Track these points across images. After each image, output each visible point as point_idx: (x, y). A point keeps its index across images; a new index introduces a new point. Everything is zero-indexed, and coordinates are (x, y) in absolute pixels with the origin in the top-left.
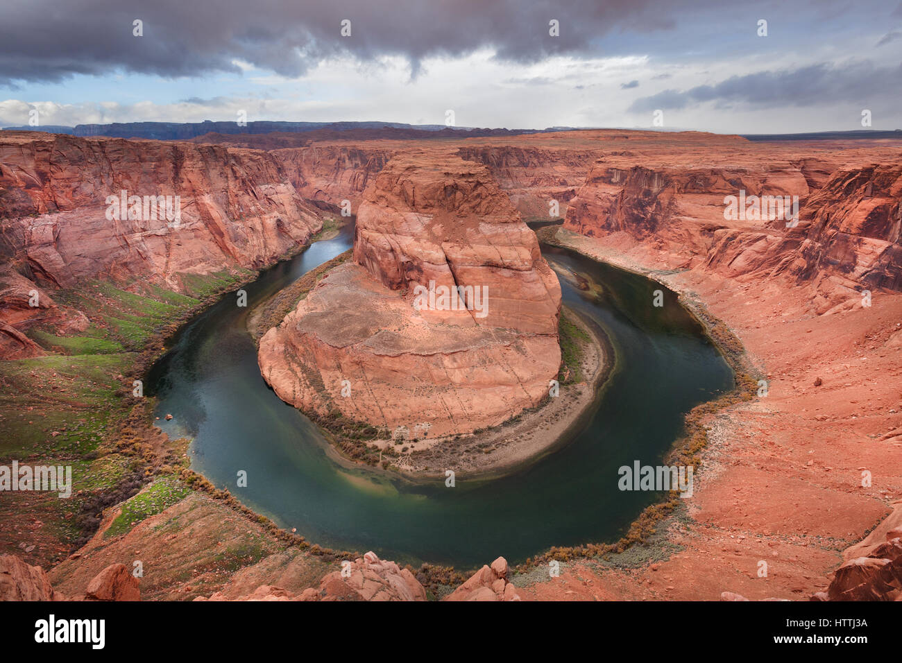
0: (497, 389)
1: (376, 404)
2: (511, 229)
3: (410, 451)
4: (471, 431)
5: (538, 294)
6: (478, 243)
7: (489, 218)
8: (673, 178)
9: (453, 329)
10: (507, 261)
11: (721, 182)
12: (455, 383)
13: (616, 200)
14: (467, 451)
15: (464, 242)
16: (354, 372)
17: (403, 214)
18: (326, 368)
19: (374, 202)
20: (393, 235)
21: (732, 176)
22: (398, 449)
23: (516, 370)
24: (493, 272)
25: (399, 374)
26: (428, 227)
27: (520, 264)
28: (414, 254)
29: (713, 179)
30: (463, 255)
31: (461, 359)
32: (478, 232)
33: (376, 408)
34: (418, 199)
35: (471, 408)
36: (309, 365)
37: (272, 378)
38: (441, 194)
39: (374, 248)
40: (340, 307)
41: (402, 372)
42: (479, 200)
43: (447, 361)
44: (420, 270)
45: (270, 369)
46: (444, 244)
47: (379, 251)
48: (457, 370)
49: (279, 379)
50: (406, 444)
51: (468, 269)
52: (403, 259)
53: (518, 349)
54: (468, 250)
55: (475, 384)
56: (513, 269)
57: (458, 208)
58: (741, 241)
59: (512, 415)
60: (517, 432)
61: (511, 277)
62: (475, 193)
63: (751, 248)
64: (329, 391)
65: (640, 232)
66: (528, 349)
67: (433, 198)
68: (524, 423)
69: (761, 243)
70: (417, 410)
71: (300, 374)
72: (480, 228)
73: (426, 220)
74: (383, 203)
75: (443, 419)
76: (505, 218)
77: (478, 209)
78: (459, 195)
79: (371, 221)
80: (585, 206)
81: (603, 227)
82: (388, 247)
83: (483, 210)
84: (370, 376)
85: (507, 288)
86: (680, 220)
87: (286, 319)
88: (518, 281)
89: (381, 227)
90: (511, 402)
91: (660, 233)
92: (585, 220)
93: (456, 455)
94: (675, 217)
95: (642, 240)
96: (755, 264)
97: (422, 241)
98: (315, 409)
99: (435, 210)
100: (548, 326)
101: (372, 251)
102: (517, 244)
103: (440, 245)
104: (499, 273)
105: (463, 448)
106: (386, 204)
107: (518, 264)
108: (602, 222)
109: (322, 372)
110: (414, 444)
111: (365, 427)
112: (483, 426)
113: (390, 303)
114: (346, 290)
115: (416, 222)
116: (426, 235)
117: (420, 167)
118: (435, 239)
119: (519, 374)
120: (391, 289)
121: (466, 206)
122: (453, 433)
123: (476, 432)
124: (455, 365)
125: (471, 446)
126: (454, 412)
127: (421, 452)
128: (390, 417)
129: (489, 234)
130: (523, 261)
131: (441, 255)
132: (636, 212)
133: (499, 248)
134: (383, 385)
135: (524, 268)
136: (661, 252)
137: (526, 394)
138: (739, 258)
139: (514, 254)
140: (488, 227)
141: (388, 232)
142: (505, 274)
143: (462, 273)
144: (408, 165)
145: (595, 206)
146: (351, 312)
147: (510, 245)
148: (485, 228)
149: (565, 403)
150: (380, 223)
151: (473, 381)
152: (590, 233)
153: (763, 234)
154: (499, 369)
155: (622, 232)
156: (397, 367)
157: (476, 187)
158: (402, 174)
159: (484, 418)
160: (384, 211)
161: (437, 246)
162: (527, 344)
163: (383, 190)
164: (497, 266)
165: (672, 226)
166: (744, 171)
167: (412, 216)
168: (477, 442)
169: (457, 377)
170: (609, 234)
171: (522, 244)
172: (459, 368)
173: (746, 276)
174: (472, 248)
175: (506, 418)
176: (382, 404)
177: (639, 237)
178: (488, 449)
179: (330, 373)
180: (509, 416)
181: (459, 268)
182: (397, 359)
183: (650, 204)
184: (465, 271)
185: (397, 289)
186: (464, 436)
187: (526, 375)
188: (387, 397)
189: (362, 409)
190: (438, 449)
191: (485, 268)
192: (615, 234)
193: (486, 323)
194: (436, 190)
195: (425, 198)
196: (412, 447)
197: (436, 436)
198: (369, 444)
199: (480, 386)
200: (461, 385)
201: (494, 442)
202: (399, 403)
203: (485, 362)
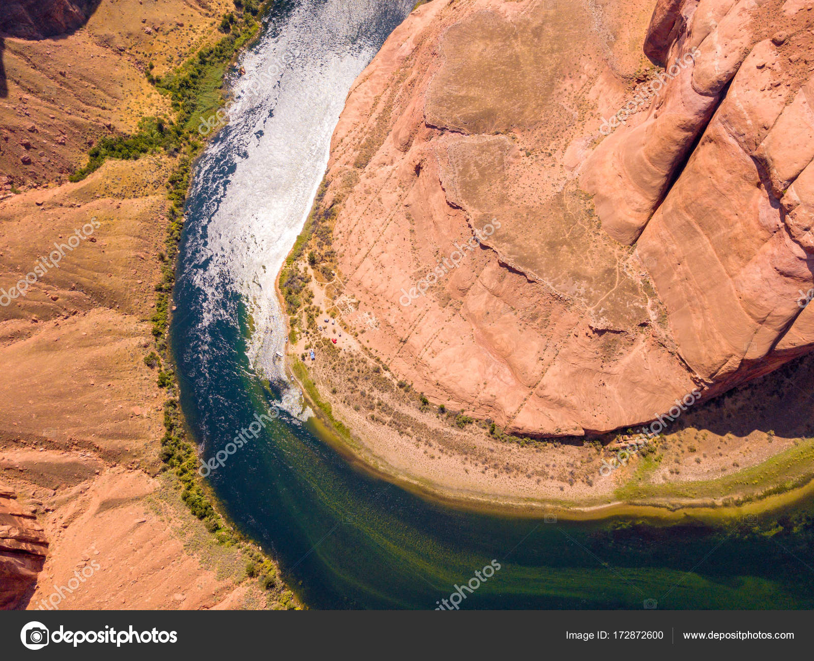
1: (372, 243)
4: (400, 378)
10: (793, 194)
12: (466, 307)
14: (363, 393)
15: (798, 76)
16: (406, 175)
18: (397, 135)
22: (323, 319)
23: (554, 370)
25: (433, 230)
30: (752, 104)
31: (511, 284)
33: (364, 251)
35: (435, 354)
43: (490, 272)
48: (487, 293)
51: (726, 143)
53: (606, 346)
55: (485, 333)
56: (784, 219)
59: (463, 411)
60: (436, 434)
61: (764, 228)
64: (363, 176)
68: (464, 433)
70: (390, 295)
71: (373, 118)
75: (393, 334)
84: (410, 197)
88: (767, 245)
90: (484, 395)
93: (350, 385)
100: (706, 359)
112: (419, 387)
113: (599, 81)
119: (549, 378)
122: (383, 359)
123: (402, 384)
124: (495, 286)
125: (375, 393)
126: (415, 340)
127: (332, 346)
128: (361, 273)
131: (724, 69)
134: (406, 226)
137: (516, 408)
142: (763, 212)
151: (487, 326)
159: (430, 381)
168: (386, 397)
169: (478, 302)
172: (495, 293)
175: (452, 406)
176: (376, 251)
178: (380, 415)
179: (393, 150)
180: (458, 409)
186: (387, 375)
187: (555, 387)
188: (391, 246)
189: (354, 237)
190: (347, 360)
197: (367, 345)
198: (313, 285)
199: (486, 340)
200: (469, 314)
201: (397, 415)
202: (387, 269)
203: (534, 318)
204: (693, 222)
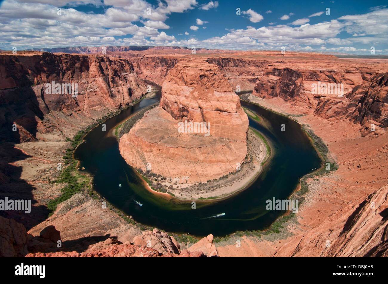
0: (219, 164)
1: (166, 167)
2: (228, 94)
3: (180, 188)
4: (206, 181)
5: (238, 124)
6: (213, 100)
7: (218, 90)
8: (302, 74)
9: (200, 137)
10: (225, 109)
11: (324, 76)
12: (200, 161)
13: (276, 83)
14: (204, 189)
15: (207, 100)
16: (158, 154)
17: (182, 87)
18: (146, 151)
19: (169, 81)
20: (177, 96)
21: (329, 74)
22: (175, 187)
23: (227, 156)
24: (219, 113)
25: (177, 156)
26: (192, 93)
27: (231, 110)
28: (185, 104)
29: (320, 74)
30: (206, 105)
31: (203, 150)
32: (213, 96)
33: (167, 169)
34: (188, 80)
35: (206, 171)
36: (140, 150)
37: (124, 155)
38: (198, 79)
39: (168, 101)
40: (153, 126)
41: (178, 155)
42: (214, 81)
43: (197, 151)
44: (188, 111)
45: (124, 151)
46: (198, 101)
47: (171, 103)
48: (201, 155)
49: (127, 155)
50: (178, 185)
51: (209, 112)
52: (181, 106)
53: (228, 147)
54: (208, 103)
55: (209, 161)
56: (228, 112)
57: (205, 84)
58: (331, 103)
60: (226, 182)
61: (227, 116)
62: (213, 78)
63: (336, 106)
64: (147, 161)
65: (286, 97)
66: (233, 147)
67: (194, 80)
68: (229, 179)
69: (340, 104)
70: (183, 171)
71: (135, 154)
72: (214, 94)
73: (191, 90)
74: (173, 82)
75: (194, 176)
76: (225, 90)
77: (214, 85)
78: (206, 79)
79: (168, 90)
80: (262, 85)
81: (270, 95)
82: (174, 101)
83: (216, 86)
84: (164, 156)
85: (225, 121)
86: (305, 93)
87: (131, 130)
88: (230, 117)
89: (172, 92)
90: (224, 169)
91: (295, 98)
92: (262, 91)
93: (199, 190)
94: (302, 91)
95: (287, 101)
96: (337, 113)
97: (189, 99)
98: (141, 168)
99: (195, 86)
100: (242, 138)
101: (168, 102)
102: (230, 101)
103: (197, 101)
104: (222, 114)
105: (202, 187)
106: (174, 82)
107: (230, 110)
108: (270, 92)
109: (145, 153)
110: (181, 185)
111: (161, 177)
112: (211, 179)
113: (174, 125)
114: (156, 119)
115: (187, 90)
116: (191, 96)
117: (190, 67)
118: (195, 98)
119: (228, 158)
120: (175, 119)
121: (209, 84)
122: (198, 181)
123: (208, 181)
124: (201, 153)
125: (206, 187)
126: (199, 173)
127: (184, 189)
128: (172, 173)
129: (218, 96)
130: (232, 109)
131: (197, 105)
132: (285, 88)
133: (222, 103)
134: (169, 160)
135: (233, 112)
136: (296, 107)
137: (230, 166)
138: (330, 110)
139: (229, 105)
140: (219, 93)
141: (175, 95)
142: (224, 114)
143: (206, 113)
144: (184, 65)
145: (267, 85)
146: (158, 128)
147: (227, 101)
148: (217, 94)
149: (248, 171)
150: (171, 90)
151: (208, 160)
152: (264, 97)
153: (341, 100)
154: (220, 155)
155: (279, 97)
156: (176, 152)
157: (213, 75)
158: (181, 69)
159: (212, 176)
160: (173, 85)
161: (195, 101)
162: (232, 145)
163: (173, 76)
164: (221, 111)
165: (301, 95)
166: (334, 72)
167: (186, 88)
168: (208, 186)
169: (201, 158)
170: (272, 98)
171: (232, 101)
172: (202, 154)
173: (332, 119)
174: (210, 102)
175: (221, 176)
176: (169, 168)
177: (286, 100)
178: (213, 189)
179: (148, 154)
180: (223, 176)
181: (205, 111)
182: (176, 149)
183: (291, 85)
184: (207, 112)
185: (178, 119)
186: (203, 183)
187: (231, 158)
188: (171, 165)
189: (160, 170)
190: (192, 188)
191: (216, 111)
192: (276, 98)
193: (215, 135)
194: (196, 76)
195: (191, 80)
196: (181, 186)
197: (191, 182)
198: (163, 184)
199: (211, 162)
200: (203, 161)
201: (215, 186)
202: (176, 168)
203: (214, 152)
204: (216, 124)
